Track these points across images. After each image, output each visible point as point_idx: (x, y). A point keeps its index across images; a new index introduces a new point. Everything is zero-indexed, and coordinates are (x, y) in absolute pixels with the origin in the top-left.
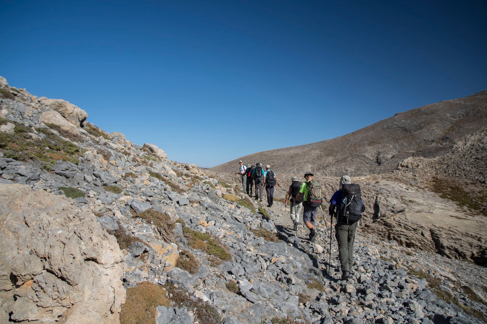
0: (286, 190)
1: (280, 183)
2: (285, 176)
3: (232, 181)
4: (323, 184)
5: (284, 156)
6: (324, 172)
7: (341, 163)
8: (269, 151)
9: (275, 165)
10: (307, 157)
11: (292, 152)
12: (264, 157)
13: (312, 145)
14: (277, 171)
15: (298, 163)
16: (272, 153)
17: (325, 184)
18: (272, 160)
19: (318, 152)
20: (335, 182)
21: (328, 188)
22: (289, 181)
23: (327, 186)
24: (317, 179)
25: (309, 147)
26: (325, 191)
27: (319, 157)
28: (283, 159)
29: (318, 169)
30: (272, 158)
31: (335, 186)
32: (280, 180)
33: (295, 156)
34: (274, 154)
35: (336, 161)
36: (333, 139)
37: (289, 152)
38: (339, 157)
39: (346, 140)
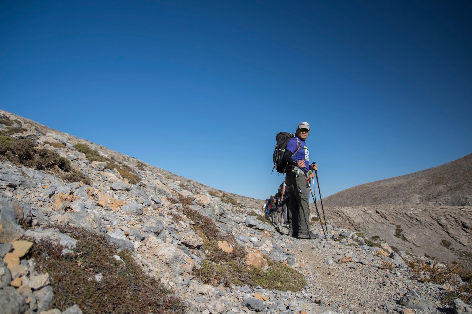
0: (395, 224)
1: (387, 216)
2: (392, 208)
3: (330, 215)
4: (442, 215)
5: (386, 187)
6: (437, 202)
7: (455, 191)
8: (370, 184)
9: (378, 197)
10: (413, 187)
11: (395, 182)
12: (364, 190)
13: (417, 174)
14: (380, 203)
15: (403, 194)
16: (373, 185)
17: (445, 215)
18: (374, 192)
19: (424, 180)
20: (457, 212)
21: (450, 220)
22: (398, 213)
23: (448, 217)
24: (433, 209)
25: (414, 176)
26: (446, 224)
27: (427, 186)
28: (386, 191)
29: (427, 199)
30: (374, 190)
31: (459, 218)
32: (387, 212)
33: (399, 186)
34: (376, 186)
35: (448, 189)
36: (442, 166)
37: (392, 183)
38: (451, 184)
39: (458, 166)
